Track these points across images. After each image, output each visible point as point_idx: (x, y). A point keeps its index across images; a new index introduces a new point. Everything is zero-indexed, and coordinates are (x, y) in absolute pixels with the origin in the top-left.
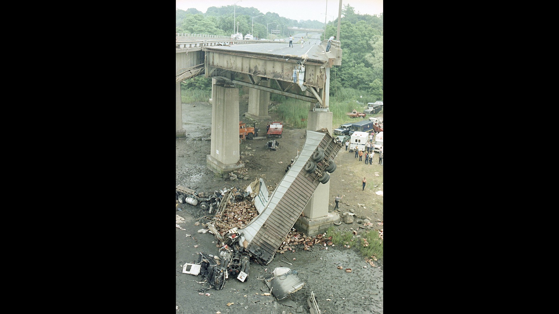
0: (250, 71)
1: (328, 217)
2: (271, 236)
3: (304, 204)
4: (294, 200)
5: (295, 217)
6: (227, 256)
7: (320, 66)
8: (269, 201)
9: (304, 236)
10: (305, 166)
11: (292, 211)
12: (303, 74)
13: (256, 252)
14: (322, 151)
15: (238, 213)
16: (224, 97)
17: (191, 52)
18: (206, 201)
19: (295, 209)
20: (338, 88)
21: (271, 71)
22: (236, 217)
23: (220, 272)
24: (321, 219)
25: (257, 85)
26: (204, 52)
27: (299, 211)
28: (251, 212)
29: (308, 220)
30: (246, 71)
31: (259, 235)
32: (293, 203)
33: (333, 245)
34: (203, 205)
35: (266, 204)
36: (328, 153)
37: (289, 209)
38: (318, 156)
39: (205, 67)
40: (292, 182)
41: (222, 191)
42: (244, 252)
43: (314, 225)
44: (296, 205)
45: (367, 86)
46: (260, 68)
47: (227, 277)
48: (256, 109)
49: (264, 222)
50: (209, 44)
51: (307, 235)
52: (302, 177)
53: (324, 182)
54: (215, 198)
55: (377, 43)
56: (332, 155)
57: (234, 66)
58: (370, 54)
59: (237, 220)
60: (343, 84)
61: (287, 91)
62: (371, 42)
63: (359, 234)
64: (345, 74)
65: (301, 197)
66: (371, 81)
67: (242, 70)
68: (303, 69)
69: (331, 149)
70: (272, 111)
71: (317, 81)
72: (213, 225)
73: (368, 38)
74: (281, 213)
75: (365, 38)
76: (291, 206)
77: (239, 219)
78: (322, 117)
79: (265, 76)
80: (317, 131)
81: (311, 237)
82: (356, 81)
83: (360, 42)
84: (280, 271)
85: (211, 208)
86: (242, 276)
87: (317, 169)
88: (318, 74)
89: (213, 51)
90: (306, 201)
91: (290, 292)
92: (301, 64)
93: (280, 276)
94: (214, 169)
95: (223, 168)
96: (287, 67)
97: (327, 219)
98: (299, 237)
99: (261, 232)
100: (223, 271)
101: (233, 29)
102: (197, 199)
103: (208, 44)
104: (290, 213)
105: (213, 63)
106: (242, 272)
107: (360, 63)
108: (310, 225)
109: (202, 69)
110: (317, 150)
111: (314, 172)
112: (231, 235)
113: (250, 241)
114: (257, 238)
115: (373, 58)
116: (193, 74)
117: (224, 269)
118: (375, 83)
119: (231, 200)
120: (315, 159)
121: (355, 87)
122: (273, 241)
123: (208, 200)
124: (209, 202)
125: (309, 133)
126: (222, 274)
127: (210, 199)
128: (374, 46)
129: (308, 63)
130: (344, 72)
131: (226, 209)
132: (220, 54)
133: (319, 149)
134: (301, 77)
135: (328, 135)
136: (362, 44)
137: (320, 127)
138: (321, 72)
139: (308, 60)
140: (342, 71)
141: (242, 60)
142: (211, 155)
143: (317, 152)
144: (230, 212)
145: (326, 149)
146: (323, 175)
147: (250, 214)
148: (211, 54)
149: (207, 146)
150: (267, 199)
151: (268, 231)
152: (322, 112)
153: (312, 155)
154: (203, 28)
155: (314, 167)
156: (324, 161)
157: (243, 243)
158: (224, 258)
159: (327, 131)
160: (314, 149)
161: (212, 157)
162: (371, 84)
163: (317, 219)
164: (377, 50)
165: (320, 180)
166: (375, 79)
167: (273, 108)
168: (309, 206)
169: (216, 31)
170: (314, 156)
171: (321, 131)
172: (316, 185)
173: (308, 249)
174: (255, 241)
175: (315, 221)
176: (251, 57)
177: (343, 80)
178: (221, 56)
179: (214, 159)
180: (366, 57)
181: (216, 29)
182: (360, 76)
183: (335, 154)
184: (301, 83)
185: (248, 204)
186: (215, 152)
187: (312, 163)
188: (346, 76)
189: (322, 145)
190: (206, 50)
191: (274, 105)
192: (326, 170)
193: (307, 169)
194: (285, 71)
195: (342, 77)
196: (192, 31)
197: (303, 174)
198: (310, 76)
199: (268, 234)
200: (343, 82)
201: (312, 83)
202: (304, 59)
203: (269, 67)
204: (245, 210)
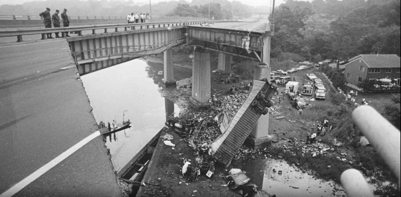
0: (215, 40)
1: (267, 137)
2: (229, 148)
3: (251, 128)
4: (245, 125)
5: (245, 137)
6: (200, 161)
7: (259, 37)
8: (228, 126)
9: (252, 150)
10: (252, 103)
11: (243, 132)
12: (249, 42)
13: (219, 159)
14: (263, 93)
15: (209, 134)
16: (200, 59)
17: (177, 29)
18: (188, 126)
19: (244, 131)
20: (279, 52)
21: (229, 40)
22: (207, 136)
23: (195, 170)
24: (263, 138)
25: (221, 50)
26: (186, 29)
27: (247, 133)
28: (217, 133)
29: (254, 139)
30: (213, 41)
31: (221, 148)
32: (243, 127)
33: (271, 156)
34: (186, 129)
35: (226, 128)
36: (267, 95)
37: (241, 131)
38: (260, 96)
39: (187, 38)
40: (243, 113)
41: (198, 120)
42: (211, 158)
43: (258, 143)
44: (245, 129)
45: (299, 51)
46: (222, 39)
47: (199, 174)
48: (223, 66)
49: (224, 139)
50: (190, 24)
51: (254, 149)
52: (249, 110)
53: (264, 114)
54: (193, 124)
55: (307, 21)
56: (270, 96)
57: (205, 38)
58: (302, 29)
59: (207, 138)
60: (283, 50)
61: (241, 54)
62: (303, 20)
63: (288, 149)
64: (284, 43)
65: (249, 124)
66: (302, 47)
67: (210, 40)
68: (249, 39)
69: (269, 92)
70: (233, 68)
71: (258, 46)
72: (192, 141)
73: (300, 17)
74: (236, 134)
75: (299, 17)
76: (242, 129)
77: (209, 138)
78: (263, 71)
79: (225, 44)
80: (260, 80)
81: (256, 150)
82: (291, 47)
83: (295, 21)
84: (235, 171)
85: (191, 130)
86: (209, 174)
87: (260, 105)
88: (259, 42)
89: (192, 28)
90: (252, 126)
91: (240, 184)
92: (247, 36)
93: (235, 174)
94: (194, 105)
95: (200, 104)
96: (239, 37)
97: (268, 139)
98: (248, 150)
99: (222, 146)
100: (197, 170)
101: (208, 13)
102: (182, 124)
103: (188, 23)
104: (242, 134)
105: (192, 35)
106: (209, 171)
107: (294, 35)
108: (255, 142)
109: (184, 40)
110: (260, 92)
111: (258, 107)
112: (203, 147)
113: (215, 152)
114: (220, 150)
115: (304, 31)
116: (179, 43)
117: (197, 168)
118: (305, 49)
119: (204, 125)
120: (258, 98)
121: (291, 51)
122: (230, 152)
123: (189, 125)
124: (190, 126)
125: (255, 81)
126: (196, 171)
127: (190, 124)
128: (305, 23)
129: (252, 35)
130: (283, 41)
131: (201, 131)
132: (196, 30)
133: (261, 92)
134: (248, 44)
135: (267, 83)
136: (296, 21)
137: (262, 77)
138: (260, 41)
139: (252, 33)
140: (282, 41)
141: (210, 33)
142: (192, 96)
143: (260, 94)
144: (203, 133)
145: (266, 92)
146: (264, 109)
147: (217, 135)
148: (190, 30)
149: (190, 91)
150: (227, 124)
151: (227, 145)
152: (264, 67)
153: (257, 96)
154: (188, 13)
155: (258, 103)
156: (264, 100)
157: (211, 153)
158: (198, 162)
159: (267, 80)
160: (258, 92)
161: (192, 98)
162: (302, 50)
163: (260, 139)
164: (307, 26)
165: (262, 112)
166: (305, 46)
167: (235, 66)
168: (255, 130)
169: (197, 15)
170: (258, 96)
171: (262, 80)
172: (259, 115)
173: (254, 158)
174: (218, 151)
175: (259, 140)
176: (215, 31)
177: (282, 47)
178: (197, 31)
179: (194, 99)
180: (299, 30)
181: (197, 13)
182: (294, 43)
183: (272, 95)
184: (247, 48)
185: (215, 128)
186: (195, 95)
187: (256, 101)
188: (285, 44)
189: (263, 89)
190: (187, 27)
191: (235, 64)
192: (266, 106)
193: (253, 105)
194: (237, 41)
195: (282, 45)
196: (181, 15)
197: (251, 109)
198: (254, 43)
199: (227, 147)
200: (283, 48)
201: (254, 48)
202: (249, 32)
203: (228, 38)
204: (213, 132)
